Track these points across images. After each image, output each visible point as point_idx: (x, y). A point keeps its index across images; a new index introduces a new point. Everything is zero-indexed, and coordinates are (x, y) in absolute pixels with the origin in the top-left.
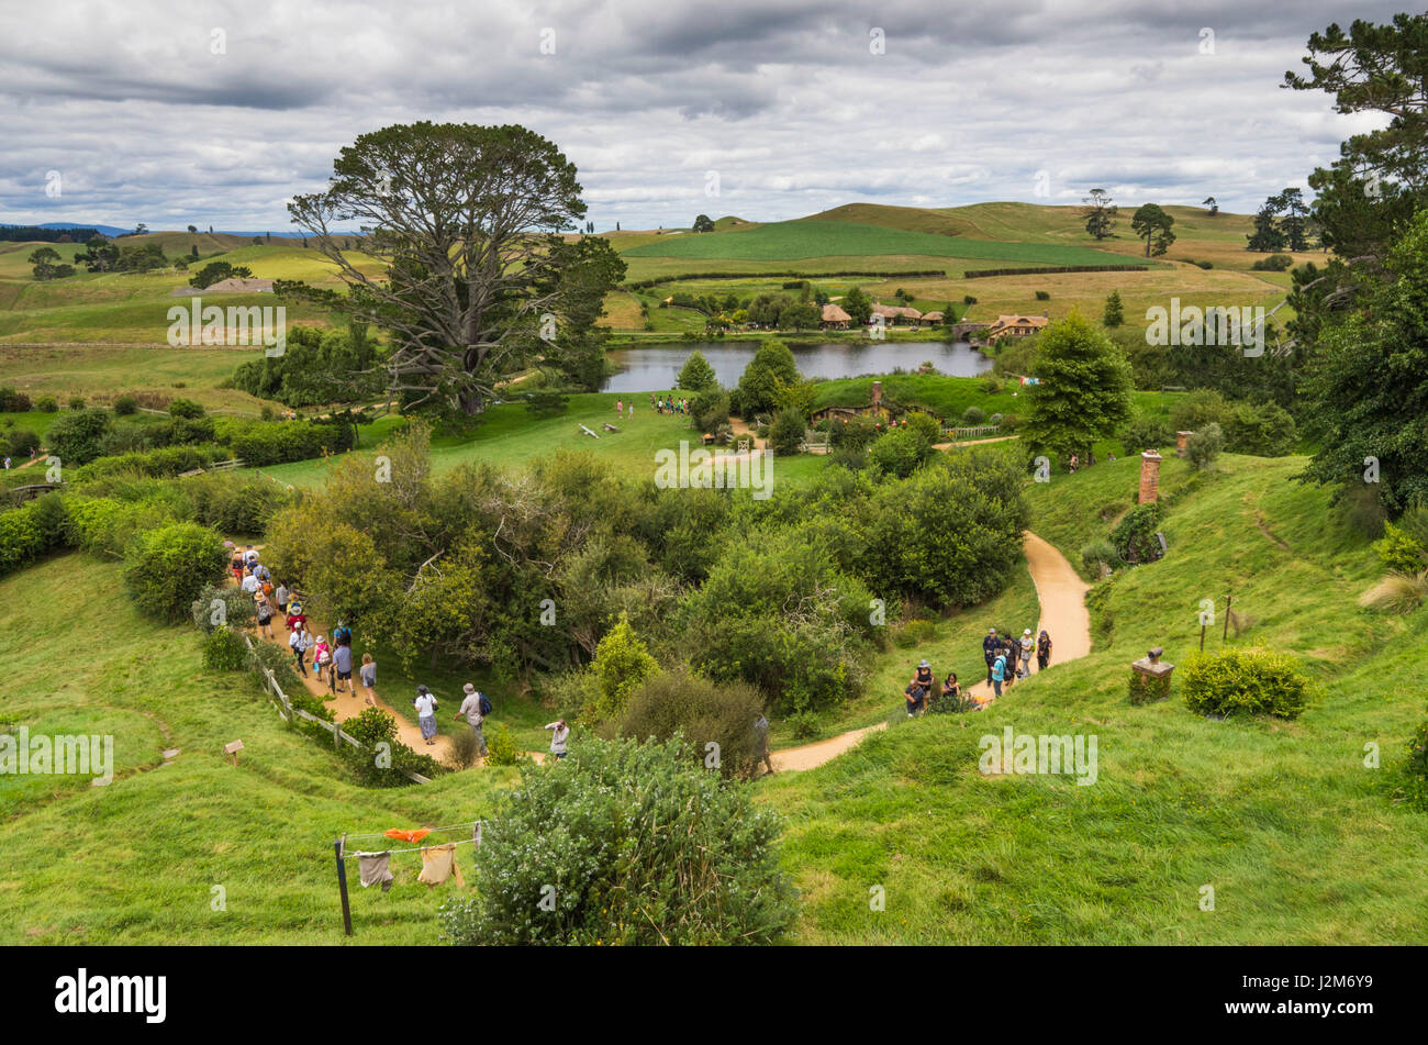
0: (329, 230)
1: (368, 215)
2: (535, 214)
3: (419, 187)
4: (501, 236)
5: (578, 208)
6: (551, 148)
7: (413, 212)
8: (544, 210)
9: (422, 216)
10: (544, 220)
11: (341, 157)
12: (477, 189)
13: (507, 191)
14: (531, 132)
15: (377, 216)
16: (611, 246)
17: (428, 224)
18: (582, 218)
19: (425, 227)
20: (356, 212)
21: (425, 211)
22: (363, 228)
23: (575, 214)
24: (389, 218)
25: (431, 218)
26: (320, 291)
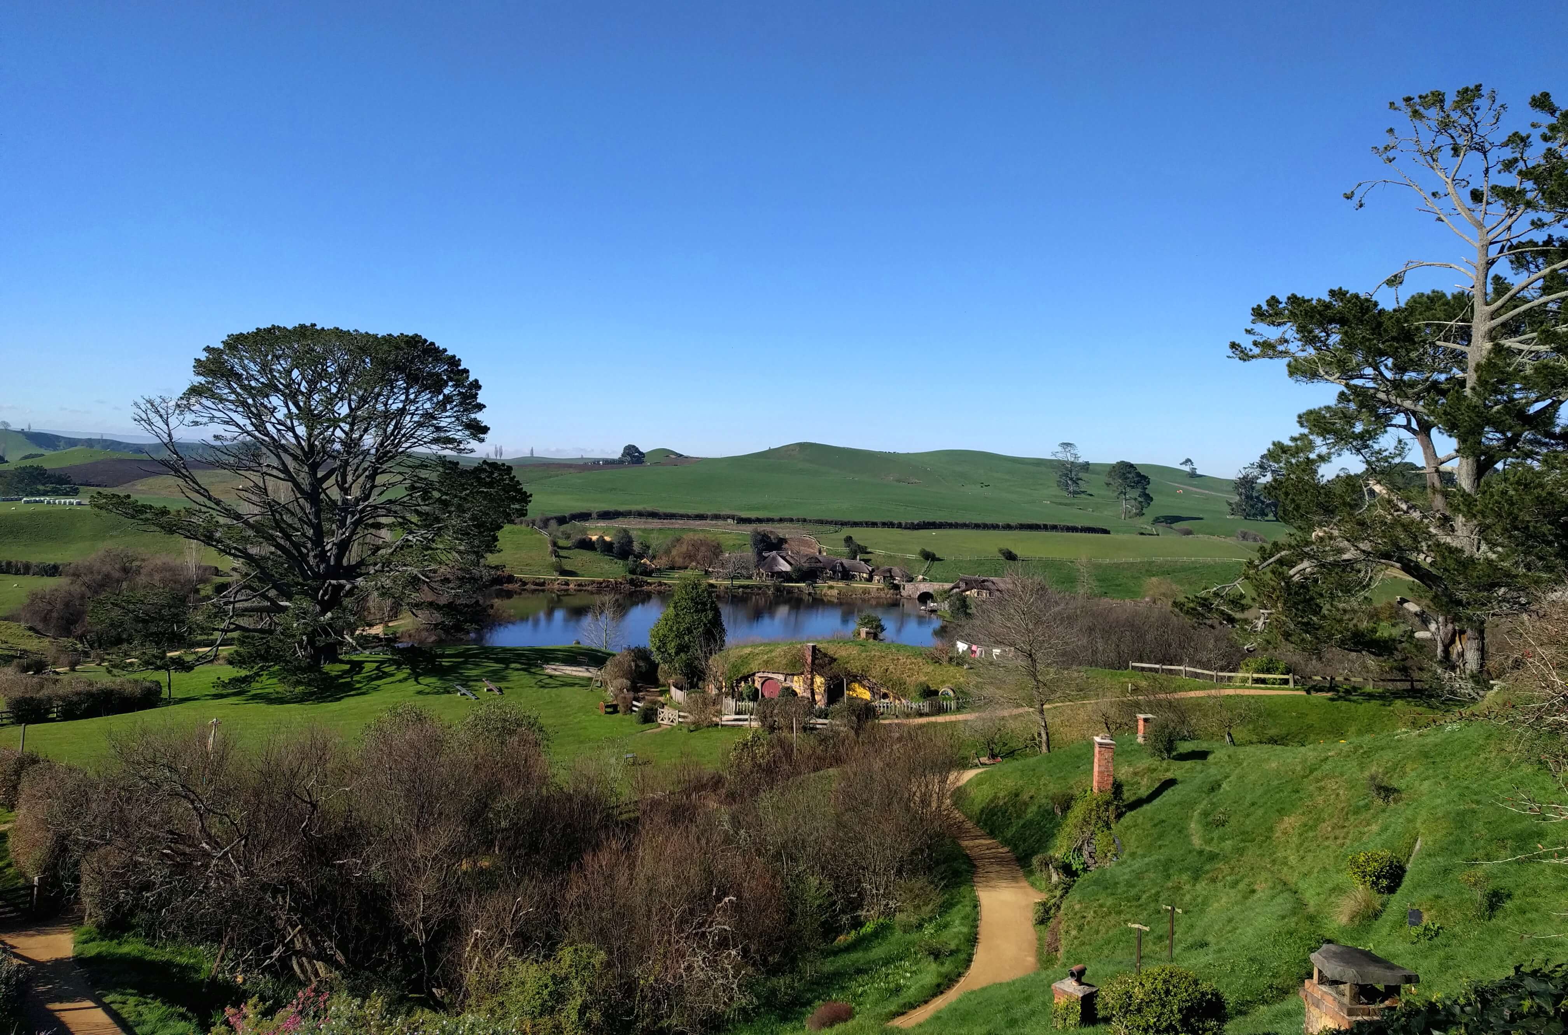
0: (176, 436)
1: (227, 423)
2: (426, 433)
3: (291, 395)
4: (383, 455)
5: (478, 430)
6: (454, 362)
7: (280, 422)
8: (438, 429)
9: (292, 429)
10: (436, 441)
11: (203, 356)
12: (363, 400)
13: (396, 406)
14: (432, 344)
15: (238, 426)
16: (513, 473)
17: (296, 436)
18: (482, 441)
19: (293, 441)
20: (212, 418)
21: (296, 423)
22: (217, 437)
23: (474, 436)
24: (250, 428)
25: (301, 430)
26: (151, 507)
